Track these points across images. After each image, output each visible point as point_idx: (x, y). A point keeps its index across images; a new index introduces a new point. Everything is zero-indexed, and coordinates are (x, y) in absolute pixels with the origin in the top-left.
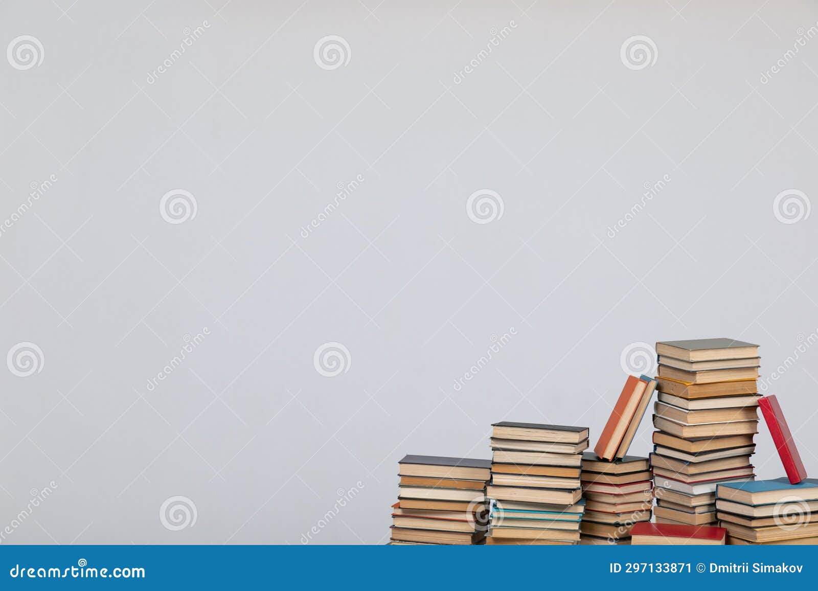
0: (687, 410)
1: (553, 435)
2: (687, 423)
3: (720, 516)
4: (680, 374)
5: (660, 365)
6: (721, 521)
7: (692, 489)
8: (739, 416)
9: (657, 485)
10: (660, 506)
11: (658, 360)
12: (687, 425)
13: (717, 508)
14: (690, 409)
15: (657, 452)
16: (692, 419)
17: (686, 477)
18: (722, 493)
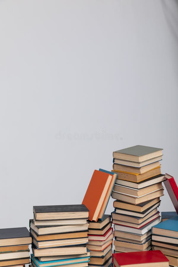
0: (138, 189)
1: (73, 215)
2: (138, 196)
3: (153, 243)
4: (128, 169)
5: (114, 164)
6: (154, 246)
7: (141, 232)
8: (156, 188)
9: (116, 230)
10: (117, 241)
11: (114, 161)
12: (138, 197)
13: (153, 239)
14: (139, 188)
15: (116, 212)
16: (140, 194)
17: (137, 225)
18: (155, 231)
